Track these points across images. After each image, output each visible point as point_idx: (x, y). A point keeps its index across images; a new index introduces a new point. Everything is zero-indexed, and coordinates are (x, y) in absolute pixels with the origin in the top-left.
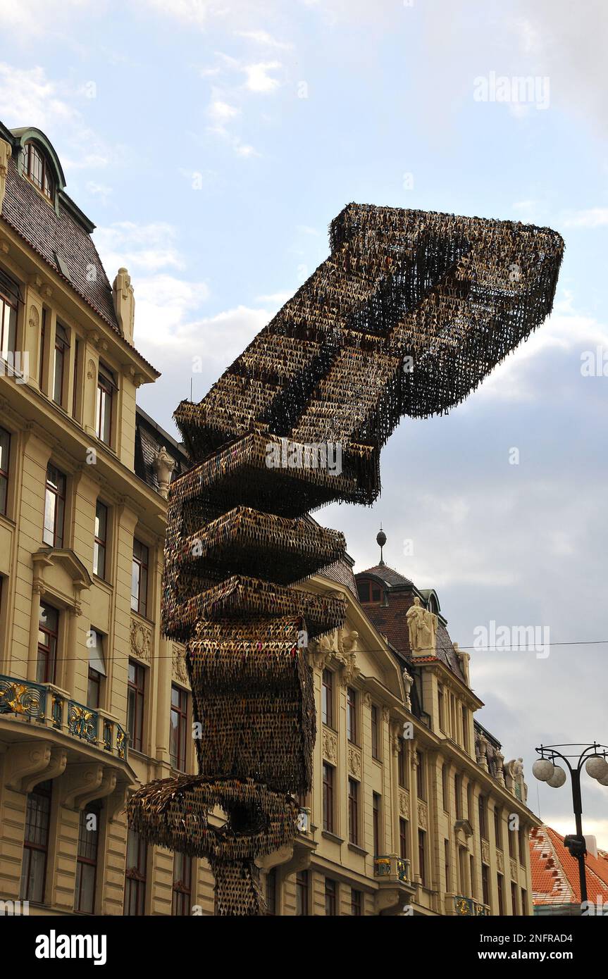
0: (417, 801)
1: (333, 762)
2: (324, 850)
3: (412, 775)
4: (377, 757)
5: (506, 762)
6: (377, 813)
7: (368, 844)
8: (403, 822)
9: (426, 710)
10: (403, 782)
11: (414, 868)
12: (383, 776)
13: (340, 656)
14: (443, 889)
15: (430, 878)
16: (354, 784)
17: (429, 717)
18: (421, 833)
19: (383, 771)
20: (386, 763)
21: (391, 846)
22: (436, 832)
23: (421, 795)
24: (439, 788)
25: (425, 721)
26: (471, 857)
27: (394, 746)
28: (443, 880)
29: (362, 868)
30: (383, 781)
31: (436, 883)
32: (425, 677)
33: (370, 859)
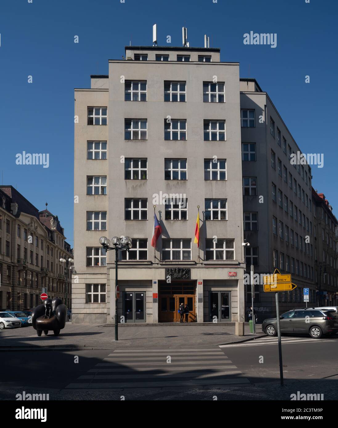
0: (51, 257)
1: (32, 251)
2: (30, 266)
3: (50, 252)
4: (42, 249)
5: (71, 249)
6: (42, 259)
7: (40, 265)
8: (48, 261)
9: (54, 240)
10: (48, 253)
11: (50, 269)
12: (43, 253)
13: (34, 230)
14: (56, 272)
15: (53, 270)
16: (37, 254)
17: (54, 241)
18: (52, 263)
19: (43, 251)
20: (44, 250)
21: (45, 265)
22: (55, 263)
23: (52, 255)
24: (56, 254)
25: (53, 242)
26: (62, 267)
27: (46, 247)
28: (56, 271)
29: (39, 269)
30: (43, 254)
31: (54, 272)
32: (54, 233)
33: (40, 268)
